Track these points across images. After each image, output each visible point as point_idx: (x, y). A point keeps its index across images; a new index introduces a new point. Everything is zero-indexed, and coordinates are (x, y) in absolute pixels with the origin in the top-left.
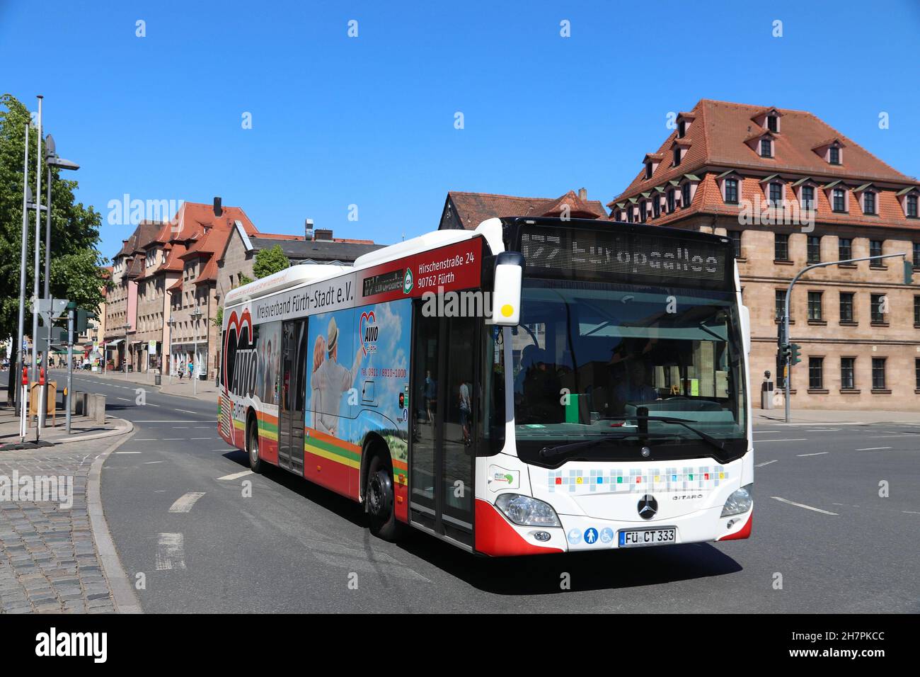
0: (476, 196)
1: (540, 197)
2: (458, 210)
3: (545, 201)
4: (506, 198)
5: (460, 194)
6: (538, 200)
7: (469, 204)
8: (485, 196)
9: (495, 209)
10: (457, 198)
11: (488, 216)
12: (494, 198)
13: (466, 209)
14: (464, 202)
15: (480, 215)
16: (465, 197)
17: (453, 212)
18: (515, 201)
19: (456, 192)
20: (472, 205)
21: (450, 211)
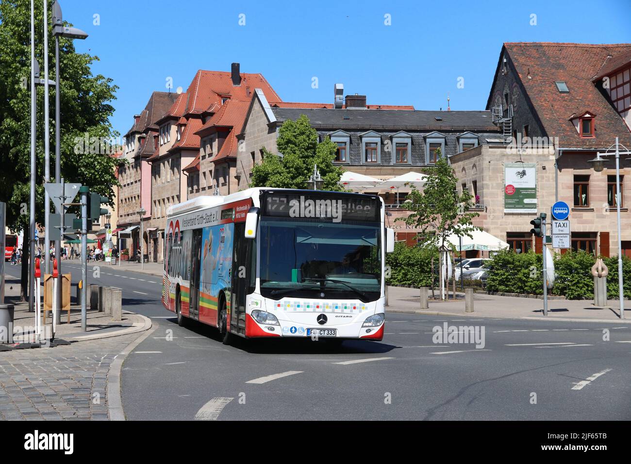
0: (538, 46)
2: (516, 64)
4: (576, 46)
5: (518, 46)
7: (529, 57)
8: (549, 46)
9: (562, 61)
10: (514, 50)
11: (554, 70)
12: (560, 47)
13: (525, 63)
14: (523, 54)
15: (544, 70)
16: (523, 48)
17: (510, 67)
18: (587, 50)
19: (513, 42)
20: (533, 57)
21: (506, 66)
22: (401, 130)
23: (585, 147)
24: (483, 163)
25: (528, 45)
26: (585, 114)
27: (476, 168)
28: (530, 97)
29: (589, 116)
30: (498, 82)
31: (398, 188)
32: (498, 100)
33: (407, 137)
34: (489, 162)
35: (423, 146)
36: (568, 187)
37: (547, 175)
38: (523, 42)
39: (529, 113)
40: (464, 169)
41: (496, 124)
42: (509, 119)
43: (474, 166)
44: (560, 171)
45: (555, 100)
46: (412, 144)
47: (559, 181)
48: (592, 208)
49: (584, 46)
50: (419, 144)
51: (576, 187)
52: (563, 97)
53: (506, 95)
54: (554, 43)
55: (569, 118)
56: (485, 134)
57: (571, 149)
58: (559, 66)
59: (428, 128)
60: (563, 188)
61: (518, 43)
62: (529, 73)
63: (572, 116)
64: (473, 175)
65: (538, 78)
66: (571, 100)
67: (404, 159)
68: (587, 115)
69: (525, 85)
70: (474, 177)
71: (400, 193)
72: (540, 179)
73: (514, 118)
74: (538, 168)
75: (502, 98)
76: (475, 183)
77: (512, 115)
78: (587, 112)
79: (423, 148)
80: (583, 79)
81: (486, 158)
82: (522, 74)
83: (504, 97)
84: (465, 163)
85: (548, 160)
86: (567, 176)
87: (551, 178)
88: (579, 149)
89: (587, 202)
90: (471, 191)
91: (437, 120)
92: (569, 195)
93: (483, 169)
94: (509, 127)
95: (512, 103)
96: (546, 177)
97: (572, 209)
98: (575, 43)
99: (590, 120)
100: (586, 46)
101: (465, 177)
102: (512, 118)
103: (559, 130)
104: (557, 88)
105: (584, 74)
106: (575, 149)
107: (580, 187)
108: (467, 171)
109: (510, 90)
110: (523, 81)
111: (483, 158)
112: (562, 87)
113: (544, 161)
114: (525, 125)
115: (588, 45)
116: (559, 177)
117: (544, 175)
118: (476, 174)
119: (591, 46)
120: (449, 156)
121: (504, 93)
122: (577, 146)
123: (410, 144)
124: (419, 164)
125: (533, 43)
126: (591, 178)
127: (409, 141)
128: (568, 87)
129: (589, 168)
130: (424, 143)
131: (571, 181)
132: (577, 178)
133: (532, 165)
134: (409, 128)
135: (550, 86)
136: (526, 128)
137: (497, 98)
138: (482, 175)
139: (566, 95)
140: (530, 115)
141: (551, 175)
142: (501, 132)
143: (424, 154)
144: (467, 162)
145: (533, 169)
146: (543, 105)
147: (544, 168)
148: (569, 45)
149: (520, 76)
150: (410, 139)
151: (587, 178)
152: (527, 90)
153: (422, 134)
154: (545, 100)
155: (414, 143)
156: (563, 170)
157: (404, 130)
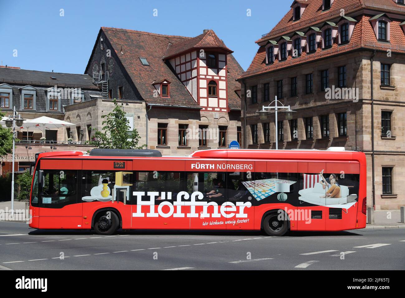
0: (124, 32)
1: (176, 35)
2: (111, 43)
3: (180, 38)
4: (149, 34)
5: (110, 30)
6: (174, 37)
7: (120, 38)
8: (132, 32)
9: (141, 44)
10: (109, 32)
11: (137, 50)
12: (139, 34)
13: (118, 43)
14: (115, 36)
15: (130, 48)
16: (115, 32)
17: (106, 44)
18: (156, 38)
19: (108, 27)
20: (122, 39)
21: (102, 43)
22: (28, 84)
23: (165, 104)
24: (97, 112)
25: (118, 30)
26: (164, 81)
27: (91, 115)
28: (125, 66)
29: (166, 83)
30: (95, 55)
31: (28, 128)
32: (95, 68)
33: (33, 90)
34: (102, 111)
35: (44, 97)
36: (154, 131)
37: (141, 122)
38: (114, 28)
39: (124, 78)
40: (78, 116)
41: (96, 85)
42: (105, 81)
43: (89, 113)
44: (149, 120)
45: (140, 70)
46: (37, 95)
47: (149, 127)
48: (169, 146)
49: (154, 35)
50: (41, 96)
51: (159, 131)
52: (146, 69)
53: (103, 65)
54: (135, 31)
55: (152, 84)
56: (90, 91)
57: (157, 105)
58: (140, 47)
59: (48, 84)
60: (151, 132)
61: (111, 28)
62: (122, 50)
63: (154, 82)
64: (88, 120)
65: (128, 54)
66: (151, 71)
67: (30, 107)
68: (165, 82)
69: (120, 58)
70: (88, 122)
71: (29, 132)
72: (136, 125)
73: (110, 81)
74: (135, 117)
75: (99, 66)
76: (89, 126)
77: (108, 79)
78: (165, 80)
79: (44, 99)
80: (156, 57)
81: (100, 108)
82: (117, 50)
83: (101, 66)
84: (80, 111)
85: (141, 112)
86: (154, 124)
87: (143, 124)
88: (162, 105)
89: (165, 142)
90: (86, 132)
91: (53, 79)
92: (155, 137)
93: (98, 116)
94: (106, 87)
95: (108, 70)
96: (140, 123)
97: (157, 147)
98: (148, 32)
99: (167, 86)
100: (155, 35)
101: (80, 121)
102: (108, 81)
103: (147, 91)
104: (141, 62)
105: (156, 54)
106: (159, 105)
107: (161, 131)
108: (81, 118)
109: (106, 61)
110: (119, 55)
111: (98, 108)
112: (144, 61)
113: (139, 112)
114: (120, 86)
115: (156, 34)
116: (149, 124)
117: (139, 122)
118: (90, 120)
119: (158, 35)
120: (63, 106)
121: (101, 63)
122: (160, 103)
123: (35, 96)
124: (42, 111)
125: (121, 29)
126: (169, 125)
127: (34, 93)
128: (148, 62)
129: (168, 119)
130: (45, 95)
131: (156, 127)
132: (160, 125)
133: (131, 115)
134: (34, 83)
135: (137, 60)
136: (121, 89)
137: (95, 66)
138: (96, 120)
139: (147, 67)
140: (124, 80)
141: (143, 122)
142: (100, 90)
143: (45, 104)
144: (82, 110)
145: (132, 118)
146: (133, 73)
147: (139, 117)
148: (144, 33)
149: (116, 51)
150: (35, 91)
151: (166, 125)
152: (122, 62)
153: (44, 89)
154: (135, 70)
155: (38, 95)
156: (151, 119)
157: (30, 85)
